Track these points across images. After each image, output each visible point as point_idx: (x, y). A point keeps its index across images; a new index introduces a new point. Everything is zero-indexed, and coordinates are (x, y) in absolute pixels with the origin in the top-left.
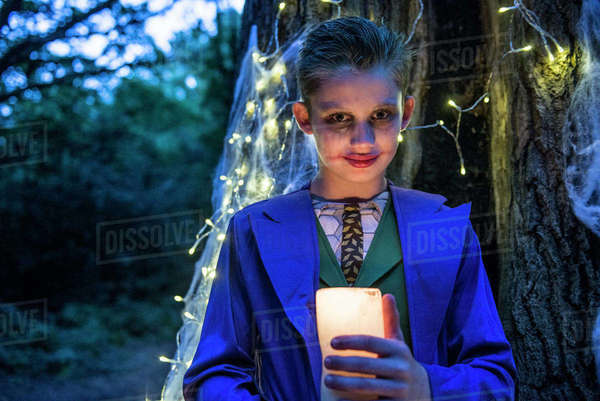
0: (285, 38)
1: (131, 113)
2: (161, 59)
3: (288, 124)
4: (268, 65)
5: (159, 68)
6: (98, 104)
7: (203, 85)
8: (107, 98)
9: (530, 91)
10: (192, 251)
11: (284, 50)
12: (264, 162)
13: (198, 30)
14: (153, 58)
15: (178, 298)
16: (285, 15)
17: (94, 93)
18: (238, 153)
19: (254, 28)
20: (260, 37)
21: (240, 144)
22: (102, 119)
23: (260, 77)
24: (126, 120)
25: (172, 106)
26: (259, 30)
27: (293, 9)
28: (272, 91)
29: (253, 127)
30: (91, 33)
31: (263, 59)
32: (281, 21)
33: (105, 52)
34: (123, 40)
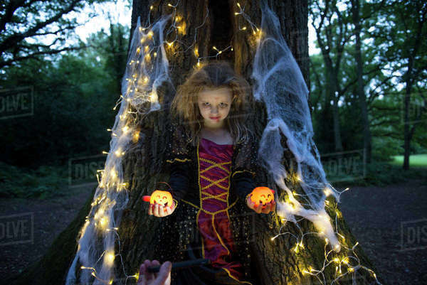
0: (153, 21)
1: (68, 73)
2: (83, 46)
3: (155, 54)
4: (146, 32)
5: (81, 51)
6: (51, 68)
7: (105, 61)
8: (55, 65)
9: (248, 46)
10: (115, 109)
11: (152, 26)
12: (145, 71)
13: (102, 33)
14: (78, 46)
15: (109, 130)
16: (152, 11)
17: (50, 62)
18: (134, 68)
19: (139, 17)
20: (141, 21)
21: (134, 65)
22: (54, 76)
23: (142, 37)
24: (66, 76)
25: (89, 70)
26: (141, 19)
27: (156, 9)
28: (147, 42)
29: (140, 57)
30: (47, 33)
31: (144, 29)
32: (151, 14)
33: (54, 43)
34: (63, 37)
